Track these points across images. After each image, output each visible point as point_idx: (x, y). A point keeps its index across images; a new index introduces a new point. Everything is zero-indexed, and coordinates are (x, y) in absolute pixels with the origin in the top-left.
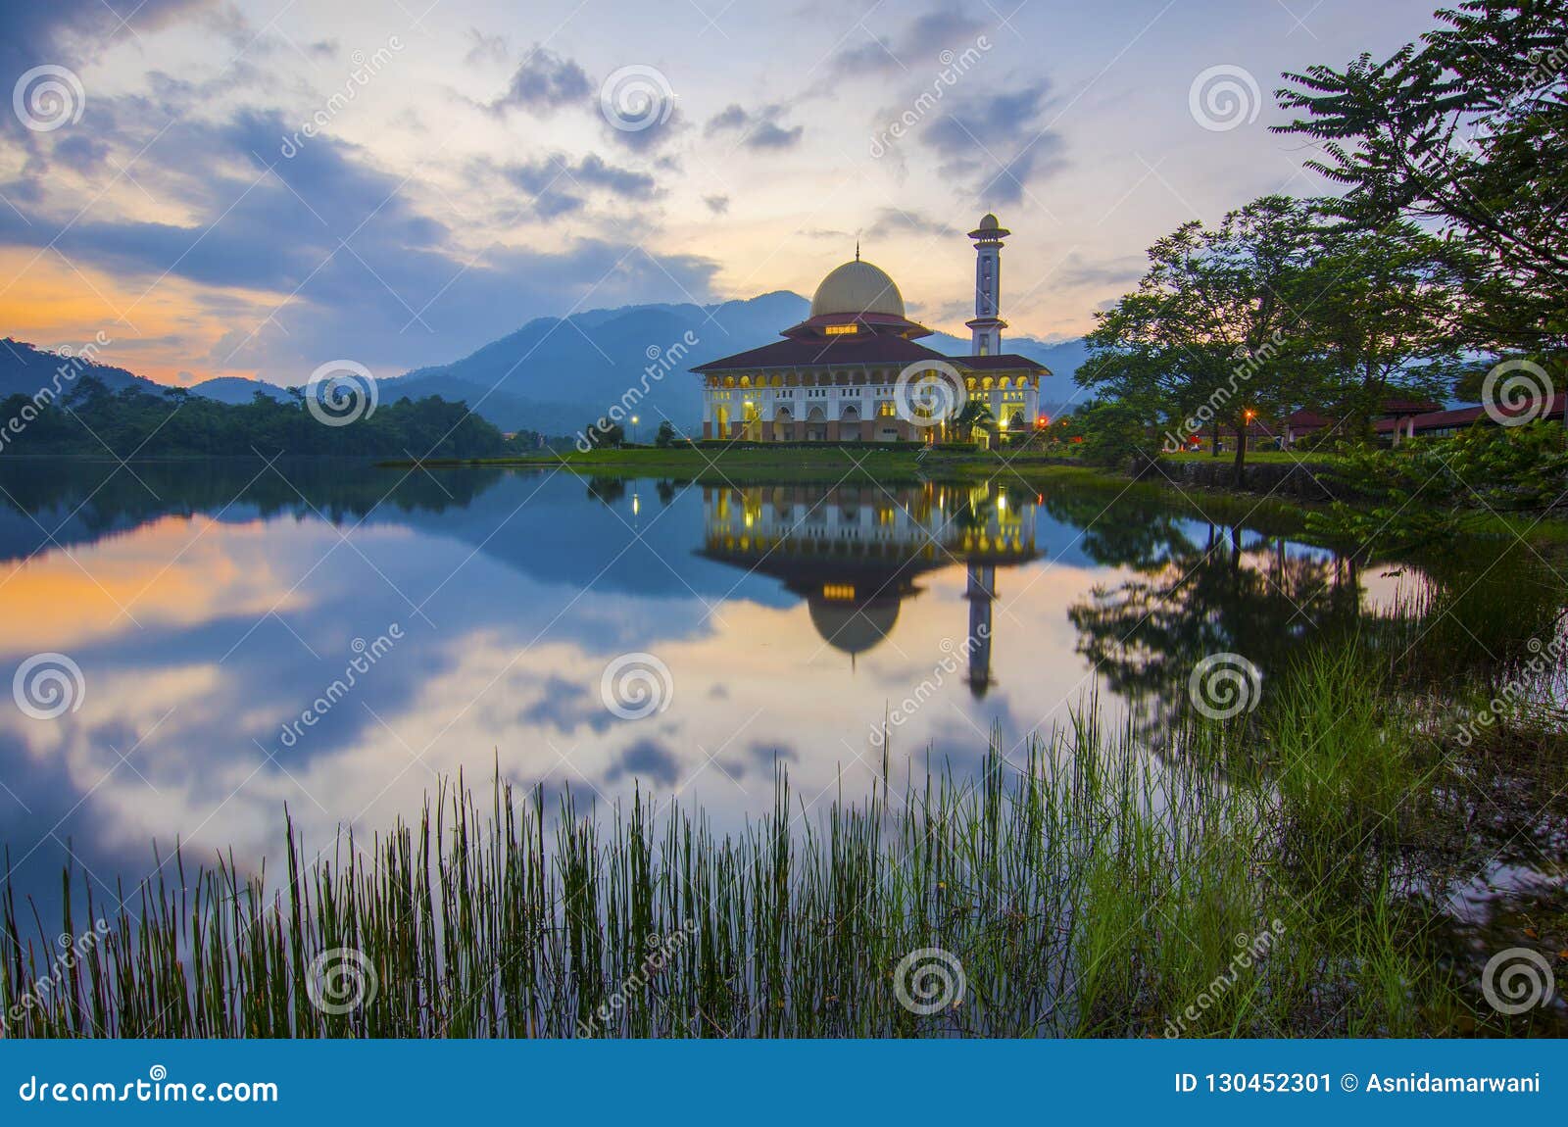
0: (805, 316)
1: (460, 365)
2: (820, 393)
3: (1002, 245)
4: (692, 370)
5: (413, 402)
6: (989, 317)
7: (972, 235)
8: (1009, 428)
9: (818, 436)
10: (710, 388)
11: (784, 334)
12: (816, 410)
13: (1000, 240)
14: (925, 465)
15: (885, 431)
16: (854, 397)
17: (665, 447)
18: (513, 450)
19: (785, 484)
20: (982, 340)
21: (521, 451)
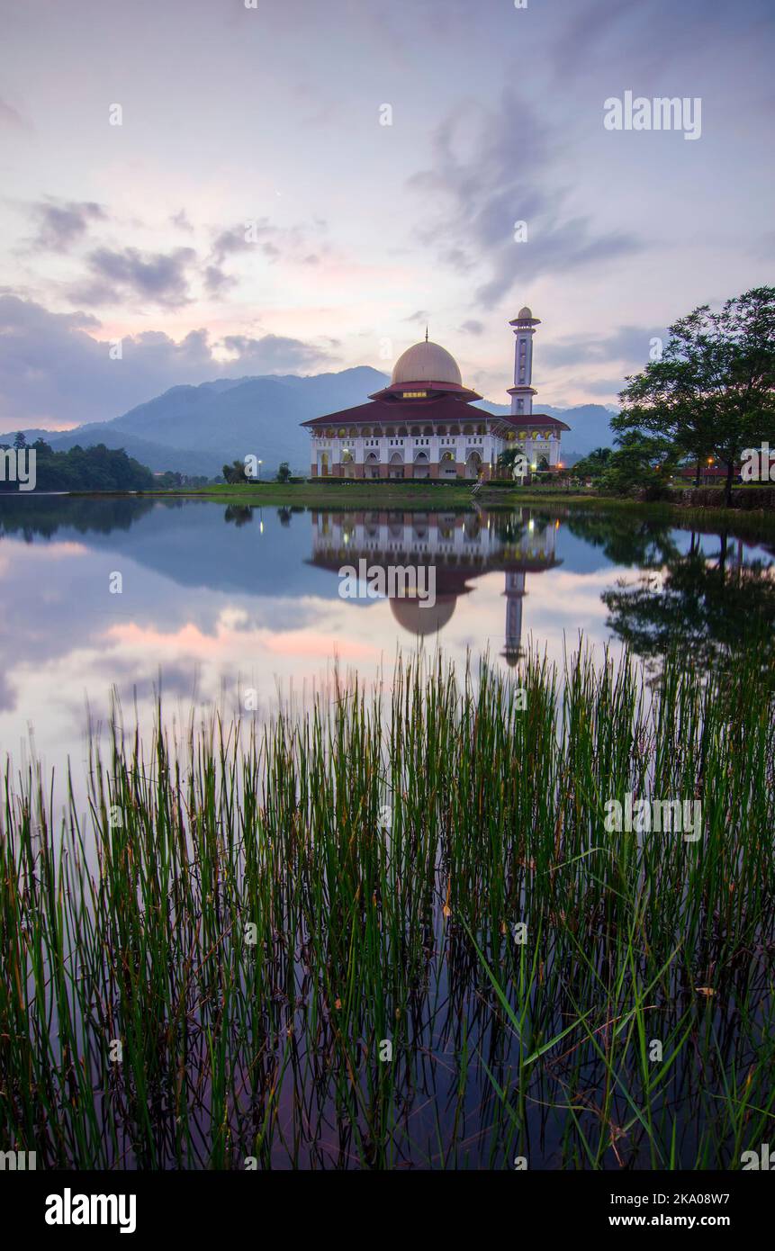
0: (387, 385)
1: (117, 421)
2: (399, 443)
3: (534, 331)
4: (301, 425)
5: (84, 449)
6: (523, 386)
7: (513, 323)
8: (538, 469)
9: (398, 474)
10: (316, 438)
11: (371, 397)
12: (396, 455)
13: (533, 327)
14: (478, 496)
15: (447, 471)
16: (425, 446)
17: (283, 483)
18: (163, 486)
19: (373, 510)
20: (519, 404)
21: (168, 487)
